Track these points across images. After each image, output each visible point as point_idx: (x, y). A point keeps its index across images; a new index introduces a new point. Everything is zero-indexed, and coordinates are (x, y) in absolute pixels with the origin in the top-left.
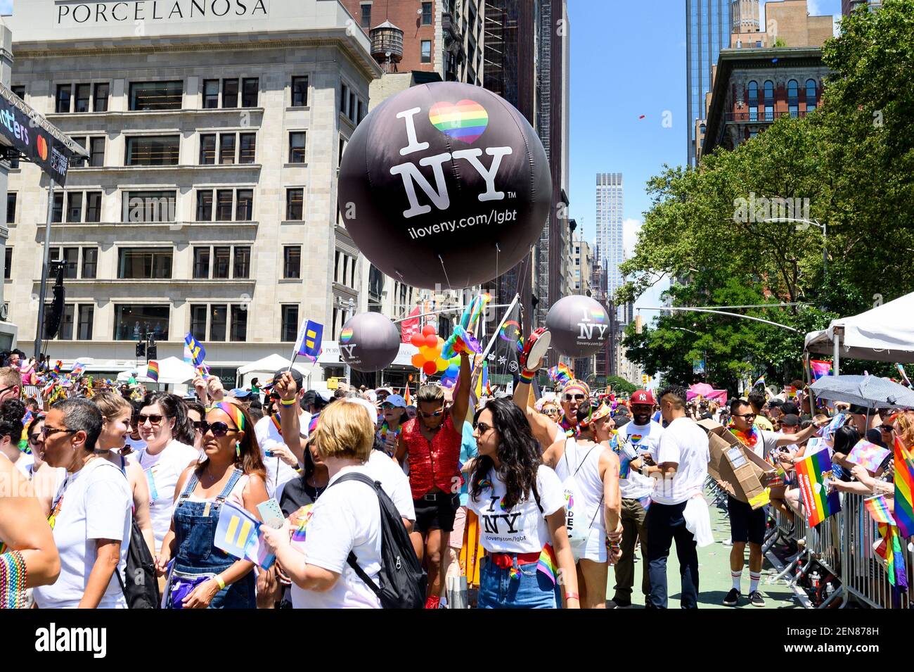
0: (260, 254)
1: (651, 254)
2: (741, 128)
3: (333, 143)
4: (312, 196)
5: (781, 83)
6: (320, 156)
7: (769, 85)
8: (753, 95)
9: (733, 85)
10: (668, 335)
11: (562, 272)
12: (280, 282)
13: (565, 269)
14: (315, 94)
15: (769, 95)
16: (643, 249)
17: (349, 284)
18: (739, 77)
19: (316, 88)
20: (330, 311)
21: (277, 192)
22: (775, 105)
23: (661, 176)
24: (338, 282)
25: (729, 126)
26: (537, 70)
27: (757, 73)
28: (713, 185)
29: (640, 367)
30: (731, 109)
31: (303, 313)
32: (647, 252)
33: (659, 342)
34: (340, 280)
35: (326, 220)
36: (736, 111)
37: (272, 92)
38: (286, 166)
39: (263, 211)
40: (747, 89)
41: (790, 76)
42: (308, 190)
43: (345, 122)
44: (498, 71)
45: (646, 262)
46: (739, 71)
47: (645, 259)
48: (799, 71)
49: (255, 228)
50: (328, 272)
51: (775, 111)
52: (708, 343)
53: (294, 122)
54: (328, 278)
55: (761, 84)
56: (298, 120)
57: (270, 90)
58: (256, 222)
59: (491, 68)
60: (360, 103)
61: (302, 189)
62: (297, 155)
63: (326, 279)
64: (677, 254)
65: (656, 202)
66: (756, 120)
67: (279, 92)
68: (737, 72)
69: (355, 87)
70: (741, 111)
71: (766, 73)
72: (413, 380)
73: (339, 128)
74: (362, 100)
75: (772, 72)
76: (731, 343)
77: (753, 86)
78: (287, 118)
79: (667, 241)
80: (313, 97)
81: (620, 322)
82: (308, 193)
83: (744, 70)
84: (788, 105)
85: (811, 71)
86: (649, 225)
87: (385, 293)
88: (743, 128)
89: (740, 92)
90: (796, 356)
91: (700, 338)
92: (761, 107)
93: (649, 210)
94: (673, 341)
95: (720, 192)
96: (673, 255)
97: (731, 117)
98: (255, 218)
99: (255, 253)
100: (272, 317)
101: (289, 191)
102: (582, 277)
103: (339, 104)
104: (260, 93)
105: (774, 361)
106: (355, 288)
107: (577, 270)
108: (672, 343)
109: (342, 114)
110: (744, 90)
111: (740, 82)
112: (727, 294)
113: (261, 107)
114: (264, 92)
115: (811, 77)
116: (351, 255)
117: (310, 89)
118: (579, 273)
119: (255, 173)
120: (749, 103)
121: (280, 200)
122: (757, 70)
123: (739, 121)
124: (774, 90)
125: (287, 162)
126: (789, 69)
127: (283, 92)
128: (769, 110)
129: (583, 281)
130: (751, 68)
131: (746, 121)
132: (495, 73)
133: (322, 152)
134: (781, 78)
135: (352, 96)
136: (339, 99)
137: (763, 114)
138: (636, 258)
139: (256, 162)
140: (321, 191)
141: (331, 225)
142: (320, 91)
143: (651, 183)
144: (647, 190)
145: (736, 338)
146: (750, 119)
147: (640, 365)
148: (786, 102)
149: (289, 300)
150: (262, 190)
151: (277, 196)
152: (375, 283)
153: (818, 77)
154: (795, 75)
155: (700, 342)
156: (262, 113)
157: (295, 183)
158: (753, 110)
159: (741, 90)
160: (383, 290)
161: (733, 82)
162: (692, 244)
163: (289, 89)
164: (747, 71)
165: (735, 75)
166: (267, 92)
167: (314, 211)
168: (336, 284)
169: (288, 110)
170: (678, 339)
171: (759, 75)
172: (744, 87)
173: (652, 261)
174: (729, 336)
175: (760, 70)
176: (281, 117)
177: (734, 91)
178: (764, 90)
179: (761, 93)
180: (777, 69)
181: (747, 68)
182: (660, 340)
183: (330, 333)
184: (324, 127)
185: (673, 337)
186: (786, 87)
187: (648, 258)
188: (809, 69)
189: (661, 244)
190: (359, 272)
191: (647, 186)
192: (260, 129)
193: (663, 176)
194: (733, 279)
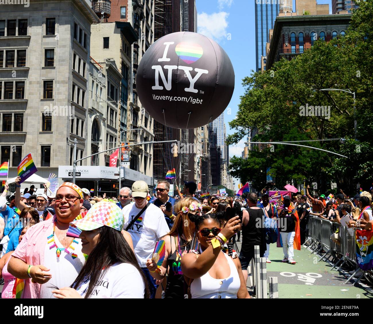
0: (29, 118)
1: (247, 117)
2: (287, 56)
3: (70, 55)
4: (58, 85)
5: (307, 34)
6: (62, 63)
7: (301, 35)
8: (293, 40)
9: (283, 35)
10: (258, 160)
11: (195, 133)
12: (40, 133)
13: (196, 132)
14: (60, 28)
15: (301, 40)
16: (243, 114)
17: (80, 135)
18: (286, 30)
19: (60, 25)
20: (69, 149)
21: (38, 83)
22: (304, 45)
23: (250, 77)
24: (73, 133)
25: (281, 56)
26: (182, 29)
27: (295, 28)
28: (282, 77)
29: (237, 180)
30: (282, 47)
31: (53, 150)
32: (244, 116)
33: (253, 164)
34: (75, 132)
35: (66, 98)
36: (285, 48)
37: (35, 27)
38: (43, 68)
39: (30, 94)
40: (290, 36)
41: (312, 30)
42: (56, 81)
43: (77, 44)
44: (162, 27)
45: (245, 121)
46: (286, 27)
47: (244, 119)
48: (316, 28)
49: (26, 103)
50: (67, 127)
51: (305, 48)
52: (280, 165)
53: (48, 43)
54: (67, 131)
55: (297, 34)
56: (50, 43)
57: (34, 26)
58: (26, 100)
59: (159, 25)
60: (85, 35)
61: (52, 81)
62: (49, 62)
63: (66, 132)
64: (262, 116)
65: (247, 90)
66: (295, 53)
67: (39, 27)
68: (285, 28)
69: (82, 25)
70: (287, 48)
71: (299, 28)
72: (115, 187)
73: (73, 47)
74: (87, 33)
75: (303, 28)
76: (294, 164)
77: (293, 35)
78: (43, 41)
79: (256, 109)
80: (58, 29)
81: (223, 159)
82: (56, 83)
83: (288, 27)
84: (311, 45)
85: (322, 27)
86: (246, 101)
87: (101, 140)
88: (288, 57)
89: (286, 38)
90: (342, 169)
91: (276, 162)
92: (297, 46)
93: (243, 95)
94: (260, 164)
95: (286, 81)
96: (259, 117)
97: (282, 51)
98: (26, 97)
99: (26, 117)
100: (36, 153)
101: (45, 82)
102: (204, 136)
103: (73, 34)
104: (28, 27)
105: (329, 172)
106: (83, 137)
107: (202, 133)
108: (260, 165)
109: (75, 40)
110: (289, 37)
111: (286, 33)
112: (291, 137)
113: (29, 35)
114: (30, 27)
115: (322, 31)
116: (81, 119)
117: (56, 25)
118: (203, 134)
119: (26, 73)
120: (292, 44)
121: (40, 87)
122: (295, 27)
123: (286, 53)
124: (303, 37)
125: (43, 66)
126: (312, 26)
127: (41, 27)
128: (301, 47)
129: (205, 138)
130: (292, 26)
131: (290, 53)
132: (160, 29)
133: (63, 61)
134: (307, 31)
135: (81, 30)
136: (73, 31)
137: (298, 49)
138: (238, 119)
139: (26, 66)
140: (63, 82)
141: (69, 101)
142: (62, 26)
143: (244, 81)
144: (243, 84)
145: (296, 162)
146: (291, 52)
147: (238, 178)
148: (310, 43)
149: (46, 143)
150: (30, 82)
151: (38, 85)
152: (96, 135)
153: (326, 31)
154: (315, 30)
155: (276, 164)
156: (30, 39)
157: (49, 77)
158: (293, 47)
159: (287, 37)
160: (100, 139)
161: (283, 33)
162: (270, 111)
163: (44, 26)
164: (290, 27)
165: (284, 29)
166: (32, 27)
167: (59, 93)
168: (72, 134)
169: (44, 37)
170: (263, 162)
171: (296, 29)
172: (289, 35)
173: (247, 121)
174: (292, 160)
175: (297, 27)
176: (40, 41)
177: (284, 37)
178: (299, 37)
179: (297, 39)
180: (305, 26)
181: (290, 26)
182: (253, 163)
183: (68, 161)
184: (64, 46)
185: (260, 161)
186: (310, 36)
187: (245, 119)
188: (322, 26)
189: (252, 112)
190: (86, 129)
191: (243, 82)
192: (29, 48)
193: (251, 77)
194: (293, 129)
